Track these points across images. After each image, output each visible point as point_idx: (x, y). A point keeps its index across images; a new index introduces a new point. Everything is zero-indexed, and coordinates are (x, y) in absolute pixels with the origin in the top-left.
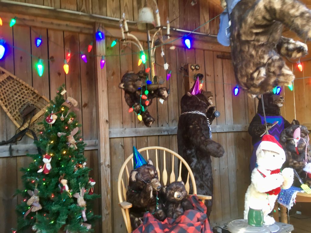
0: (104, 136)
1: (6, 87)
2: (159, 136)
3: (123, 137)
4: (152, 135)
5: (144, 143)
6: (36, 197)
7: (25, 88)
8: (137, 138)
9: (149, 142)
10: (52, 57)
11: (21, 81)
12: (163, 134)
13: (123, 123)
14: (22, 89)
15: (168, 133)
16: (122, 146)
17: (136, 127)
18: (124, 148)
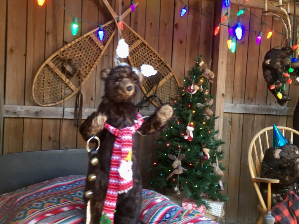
0: (219, 110)
1: (139, 53)
2: (266, 115)
3: (232, 113)
4: (260, 113)
5: (251, 121)
6: (179, 161)
7: (154, 55)
8: (244, 115)
9: (255, 121)
10: (177, 24)
11: (151, 48)
12: (271, 113)
13: (232, 98)
14: (151, 56)
15: (277, 113)
16: (230, 122)
17: (245, 103)
18: (231, 125)
